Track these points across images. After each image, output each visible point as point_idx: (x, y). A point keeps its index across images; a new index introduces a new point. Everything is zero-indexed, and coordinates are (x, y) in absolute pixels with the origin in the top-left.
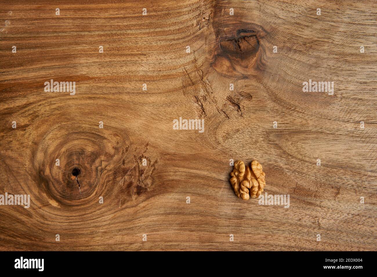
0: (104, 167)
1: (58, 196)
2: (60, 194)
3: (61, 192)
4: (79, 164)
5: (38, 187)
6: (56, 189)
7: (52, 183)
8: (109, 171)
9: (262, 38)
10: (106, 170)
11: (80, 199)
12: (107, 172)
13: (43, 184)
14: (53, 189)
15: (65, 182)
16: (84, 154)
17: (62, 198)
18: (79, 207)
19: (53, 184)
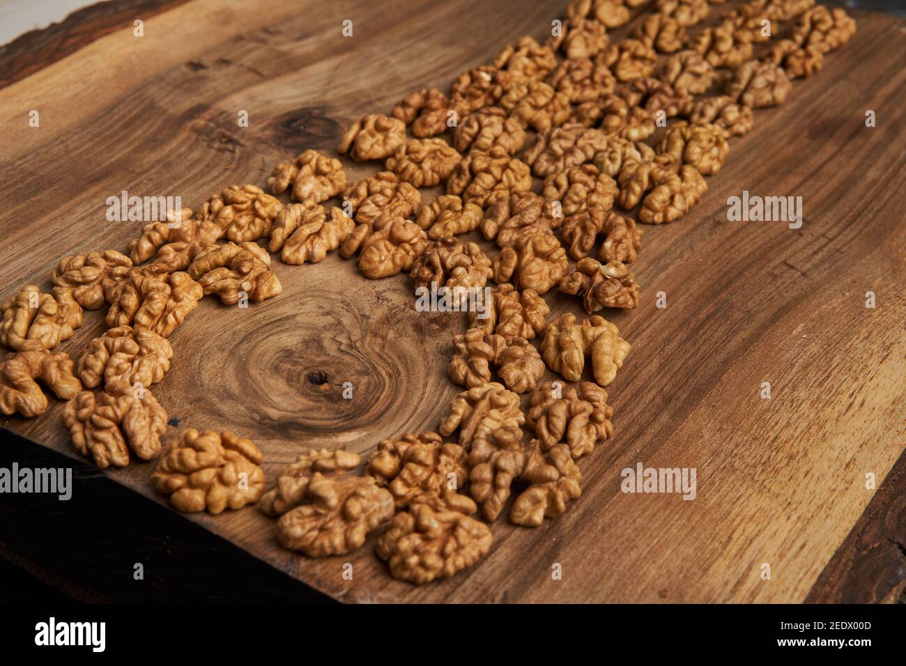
0: (349, 342)
1: (341, 424)
2: (339, 418)
3: (338, 416)
4: (306, 368)
5: (290, 440)
6: (321, 419)
7: (305, 418)
8: (363, 338)
9: (323, 113)
10: (355, 342)
11: (378, 399)
12: (362, 342)
13: (292, 432)
14: (318, 422)
15: (321, 401)
16: (294, 352)
17: (350, 421)
18: (394, 408)
19: (309, 418)
